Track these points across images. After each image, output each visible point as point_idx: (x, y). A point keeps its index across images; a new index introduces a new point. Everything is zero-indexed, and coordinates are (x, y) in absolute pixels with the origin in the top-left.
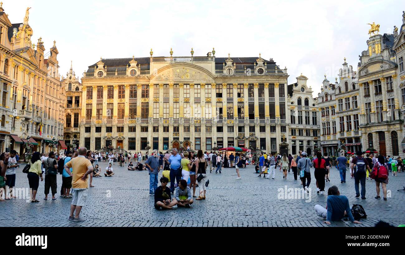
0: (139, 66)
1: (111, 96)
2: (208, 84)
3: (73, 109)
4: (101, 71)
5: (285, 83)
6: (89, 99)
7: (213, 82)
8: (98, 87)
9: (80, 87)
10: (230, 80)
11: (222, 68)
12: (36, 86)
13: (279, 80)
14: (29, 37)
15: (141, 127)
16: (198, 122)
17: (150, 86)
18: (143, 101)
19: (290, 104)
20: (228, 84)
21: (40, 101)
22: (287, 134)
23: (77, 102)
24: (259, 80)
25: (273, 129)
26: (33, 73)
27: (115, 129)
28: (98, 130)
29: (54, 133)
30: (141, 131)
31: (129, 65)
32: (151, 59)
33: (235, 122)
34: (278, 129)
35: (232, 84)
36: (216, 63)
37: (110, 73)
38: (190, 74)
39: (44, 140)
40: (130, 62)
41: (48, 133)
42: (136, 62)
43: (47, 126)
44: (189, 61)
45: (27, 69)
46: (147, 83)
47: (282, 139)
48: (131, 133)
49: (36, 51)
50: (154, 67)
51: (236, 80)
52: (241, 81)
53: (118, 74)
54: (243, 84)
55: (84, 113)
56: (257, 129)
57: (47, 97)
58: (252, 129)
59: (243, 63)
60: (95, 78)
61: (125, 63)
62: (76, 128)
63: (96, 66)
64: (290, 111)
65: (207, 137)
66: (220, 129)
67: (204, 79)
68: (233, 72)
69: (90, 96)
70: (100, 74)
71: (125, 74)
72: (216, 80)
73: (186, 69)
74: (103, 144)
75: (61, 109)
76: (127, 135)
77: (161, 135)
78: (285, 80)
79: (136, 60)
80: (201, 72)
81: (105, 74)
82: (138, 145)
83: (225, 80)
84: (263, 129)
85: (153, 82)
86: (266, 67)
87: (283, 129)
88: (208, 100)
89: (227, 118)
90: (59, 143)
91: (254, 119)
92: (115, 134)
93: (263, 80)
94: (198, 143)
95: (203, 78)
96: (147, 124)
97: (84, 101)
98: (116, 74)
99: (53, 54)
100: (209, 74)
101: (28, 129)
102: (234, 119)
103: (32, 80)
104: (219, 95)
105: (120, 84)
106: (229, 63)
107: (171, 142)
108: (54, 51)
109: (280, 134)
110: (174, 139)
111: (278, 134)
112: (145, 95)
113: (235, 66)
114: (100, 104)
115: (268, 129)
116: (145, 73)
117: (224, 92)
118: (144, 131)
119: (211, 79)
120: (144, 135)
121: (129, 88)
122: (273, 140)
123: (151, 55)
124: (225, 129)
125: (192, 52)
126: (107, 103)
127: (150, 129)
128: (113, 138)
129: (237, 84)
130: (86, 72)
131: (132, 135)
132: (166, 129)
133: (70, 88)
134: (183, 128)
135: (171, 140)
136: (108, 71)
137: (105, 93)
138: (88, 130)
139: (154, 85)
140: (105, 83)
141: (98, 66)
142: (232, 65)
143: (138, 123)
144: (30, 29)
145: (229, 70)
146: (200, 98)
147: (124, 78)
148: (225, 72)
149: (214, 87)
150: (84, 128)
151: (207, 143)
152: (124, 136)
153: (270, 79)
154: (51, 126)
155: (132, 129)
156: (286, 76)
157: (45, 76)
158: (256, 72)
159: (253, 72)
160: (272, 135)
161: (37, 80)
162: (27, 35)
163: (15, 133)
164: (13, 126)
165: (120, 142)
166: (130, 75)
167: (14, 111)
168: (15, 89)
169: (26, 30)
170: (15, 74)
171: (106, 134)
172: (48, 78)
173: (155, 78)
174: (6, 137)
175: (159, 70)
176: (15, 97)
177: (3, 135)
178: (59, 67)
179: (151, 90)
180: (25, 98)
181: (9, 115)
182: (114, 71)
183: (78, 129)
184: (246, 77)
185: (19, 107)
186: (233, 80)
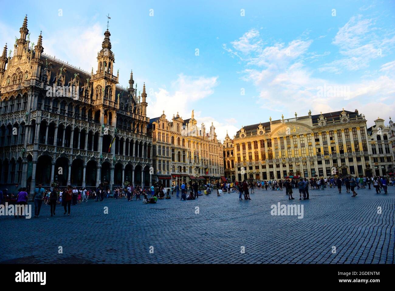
0: (264, 128)
1: (250, 148)
2: (309, 134)
3: (230, 158)
5: (365, 126)
6: (238, 151)
7: (312, 132)
8: (242, 143)
9: (233, 145)
10: (323, 129)
11: (317, 122)
12: (203, 149)
13: (360, 124)
15: (269, 165)
16: (305, 159)
18: (269, 149)
19: (370, 140)
20: (322, 132)
21: (206, 157)
22: (370, 162)
23: (232, 153)
24: (344, 126)
25: (359, 159)
26: (200, 143)
27: (254, 168)
29: (217, 173)
30: (269, 168)
31: (259, 128)
32: (271, 123)
33: (330, 157)
34: (363, 159)
35: (325, 132)
36: (312, 120)
37: (248, 134)
38: (296, 129)
39: (211, 177)
40: (258, 126)
41: (213, 173)
42: (262, 126)
43: (212, 170)
44: (295, 120)
45: (196, 141)
46: (270, 138)
47: (366, 166)
50: (273, 127)
51: (328, 129)
52: (331, 129)
53: (253, 134)
54: (333, 131)
55: (236, 160)
56: (347, 160)
57: (210, 153)
58: (343, 161)
59: (332, 117)
60: (240, 138)
61: (256, 127)
63: (240, 131)
64: (370, 145)
65: (312, 168)
66: (320, 163)
67: (306, 131)
68: (325, 124)
69: (238, 149)
70: (243, 135)
71: (257, 134)
72: (314, 130)
73: (293, 126)
74: (248, 177)
75: (220, 159)
76: (261, 170)
77: (281, 169)
78: (364, 124)
79: (262, 124)
80: (303, 127)
81: (245, 135)
82: (268, 176)
83: (320, 130)
84: (351, 160)
86: (349, 117)
87: (367, 159)
88: (310, 144)
89: (324, 155)
90: (221, 178)
91: (344, 153)
92: (254, 170)
93: (348, 126)
94: (306, 172)
96: (272, 163)
97: (236, 152)
98: (252, 135)
100: (308, 127)
101: (199, 172)
102: (329, 155)
103: (200, 146)
104: (317, 140)
105: (254, 140)
106: (322, 118)
107: (288, 173)
109: (364, 162)
110: (290, 171)
111: (363, 163)
112: (269, 145)
113: (326, 120)
114: (244, 153)
115: (355, 160)
116: (268, 132)
117: (320, 137)
118: (271, 168)
119: (310, 130)
120: (271, 170)
121: (260, 142)
122: (360, 167)
123: (271, 120)
124: (323, 162)
125: (296, 115)
126: (248, 152)
127: (274, 166)
128: (254, 173)
129: (328, 131)
130: (235, 135)
131: (264, 170)
132: (284, 166)
133: (227, 146)
134: (295, 164)
135: (288, 171)
137: (247, 147)
138: (239, 169)
139: (274, 138)
140: (246, 141)
142: (324, 119)
143: (267, 163)
144: (195, 121)
145: (322, 122)
146: (304, 144)
147: (256, 136)
148: (320, 124)
149: (313, 135)
150: (237, 168)
151: (312, 172)
153: (352, 125)
154: (214, 169)
155: (264, 167)
156: (365, 121)
157: (208, 143)
158: (342, 121)
159: (340, 122)
160: (358, 163)
161: (203, 146)
162: (194, 124)
163: (192, 175)
164: (191, 172)
165: (258, 175)
166: (259, 135)
167: (190, 164)
168: (190, 153)
169: (193, 121)
170: (189, 146)
171: (250, 171)
172: (210, 143)
173: (274, 134)
174: (187, 178)
175: (276, 129)
176: (190, 157)
177: (185, 176)
178: (217, 136)
179: (273, 142)
180: (196, 157)
181: (187, 167)
182: (250, 133)
183: (234, 169)
184: (335, 125)
185: (193, 161)
186: (325, 129)
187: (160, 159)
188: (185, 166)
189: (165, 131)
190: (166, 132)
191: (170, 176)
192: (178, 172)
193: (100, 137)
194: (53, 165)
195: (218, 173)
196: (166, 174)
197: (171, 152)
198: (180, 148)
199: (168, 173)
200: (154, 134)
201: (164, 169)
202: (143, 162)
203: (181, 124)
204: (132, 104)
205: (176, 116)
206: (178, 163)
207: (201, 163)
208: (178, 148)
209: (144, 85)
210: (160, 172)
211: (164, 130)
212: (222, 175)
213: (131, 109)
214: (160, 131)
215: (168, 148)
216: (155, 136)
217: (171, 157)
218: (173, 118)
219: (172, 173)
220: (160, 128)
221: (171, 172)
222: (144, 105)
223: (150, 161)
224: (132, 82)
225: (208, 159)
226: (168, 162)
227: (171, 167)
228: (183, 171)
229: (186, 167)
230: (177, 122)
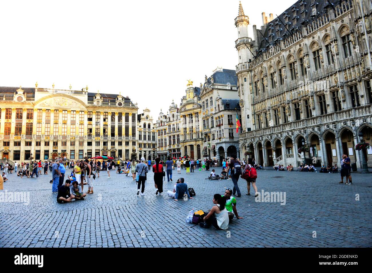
0: (26, 94)
2: (82, 111)
5: (136, 113)
7: (86, 110)
10: (98, 109)
11: (93, 100)
13: (132, 111)
15: (25, 142)
16: (74, 138)
17: (34, 110)
18: (28, 122)
19: (139, 127)
20: (96, 112)
22: (136, 147)
24: (119, 110)
25: (127, 143)
27: (1, 144)
30: (26, 145)
31: (17, 93)
32: (36, 90)
33: (101, 139)
34: (131, 144)
35: (100, 112)
36: (88, 97)
38: (68, 104)
40: (17, 90)
42: (23, 91)
44: (67, 93)
46: (32, 108)
47: (133, 150)
50: (38, 95)
51: (103, 109)
52: (106, 110)
53: (6, 99)
54: (107, 113)
56: (117, 144)
58: (113, 143)
59: (108, 98)
61: (12, 90)
64: (138, 132)
65: (80, 149)
66: (90, 144)
68: (100, 104)
71: (12, 99)
72: (88, 108)
73: (65, 99)
76: (12, 148)
77: (43, 148)
78: (136, 111)
79: (23, 89)
80: (77, 102)
82: (22, 156)
83: (95, 109)
84: (120, 144)
85: (37, 107)
86: (124, 102)
87: (134, 143)
88: (82, 122)
89: (95, 136)
91: (114, 137)
92: (2, 147)
93: (122, 110)
94: (73, 154)
95: (78, 107)
96: (30, 140)
100: (83, 104)
102: (101, 136)
104: (90, 119)
105: (8, 107)
106: (98, 97)
107: (51, 154)
109: (132, 147)
110: (53, 151)
111: (130, 147)
112: (30, 116)
113: (102, 100)
115: (124, 144)
116: (30, 100)
117: (94, 117)
118: (28, 145)
119: (84, 107)
120: (28, 148)
121: (15, 111)
122: (127, 151)
123: (36, 86)
124: (94, 143)
125: (70, 87)
127: (34, 144)
129: (103, 112)
131: (17, 148)
132: (47, 144)
134: (61, 143)
135: (51, 151)
139: (38, 109)
142: (100, 99)
143: (23, 139)
145: (98, 101)
146: (75, 121)
147: (11, 103)
148: (95, 103)
149: (87, 113)
151: (80, 154)
152: (10, 149)
153: (126, 110)
155: (17, 144)
156: (137, 108)
158: (117, 104)
159: (115, 104)
160: (127, 147)
165: (6, 154)
166: (16, 101)
173: (39, 104)
175: (43, 99)
179: (35, 114)
182: (3, 97)
184: (110, 107)
186: (100, 109)
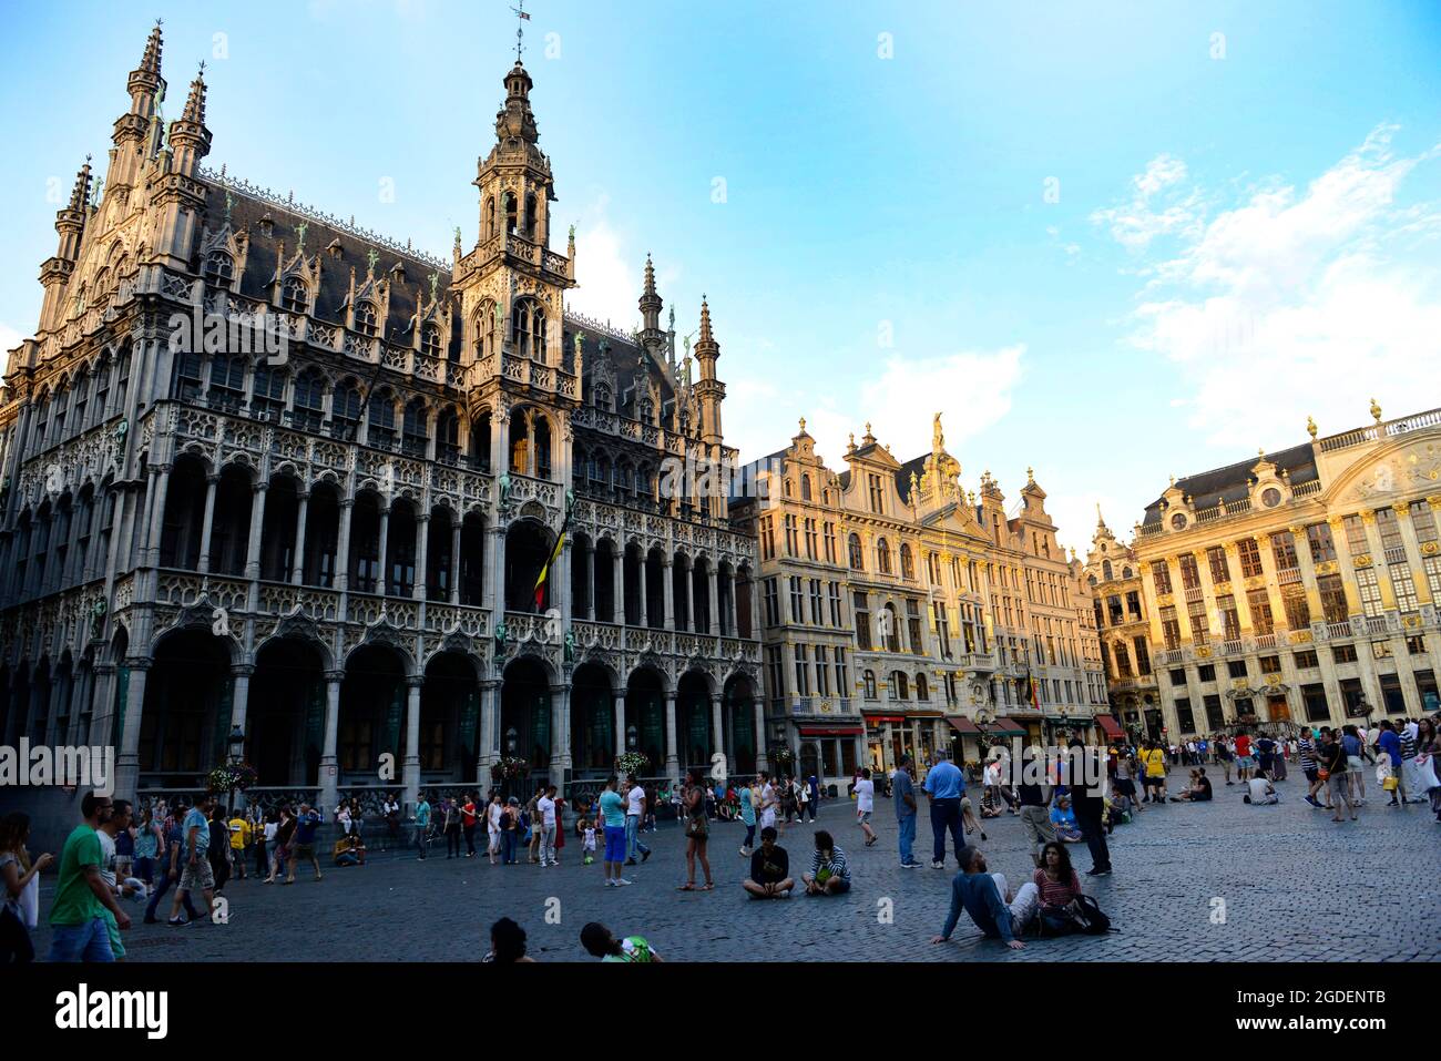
0: (1285, 475)
1: (1221, 574)
3: (1127, 628)
4: (1179, 514)
6: (1164, 593)
8: (1180, 556)
9: (1134, 567)
12: (998, 590)
14: (953, 480)
15: (1332, 648)
17: (1329, 524)
18: (1320, 572)
21: (1016, 625)
23: (1135, 606)
26: (981, 561)
27: (1253, 667)
28: (1207, 673)
29: (1075, 699)
30: (1337, 662)
31: (1255, 480)
32: (1317, 447)
37: (1205, 512)
39: (1048, 720)
40: (1253, 471)
41: (1058, 699)
42: (1273, 465)
43: (1050, 684)
45: (963, 555)
46: (1319, 518)
48: (1306, 670)
49: (980, 508)
50: (1329, 467)
53: (1229, 510)
55: (1157, 634)
57: (1036, 609)
60: (1167, 534)
61: (1240, 475)
62: (1146, 677)
63: (1164, 502)
69: (1164, 585)
70: (1179, 520)
71: (1248, 505)
74: (1228, 711)
75: (1084, 633)
76: (1293, 678)
77: (1404, 665)
79: (1270, 459)
81: (1191, 519)
82: (1335, 702)
85: (1335, 510)
90: (1097, 723)
92: (1256, 678)
96: (1345, 639)
97: (1151, 600)
98: (1223, 511)
99: (1032, 501)
101: (993, 698)
103: (983, 577)
105: (1241, 536)
108: (1033, 493)
112: (1322, 550)
114: (1195, 602)
116: (1307, 490)
118: (1345, 661)
120: (1348, 671)
121: (1268, 542)
123: (1313, 434)
126: (1214, 595)
127: (1363, 651)
128: (1255, 693)
130: (1141, 524)
131: (1308, 676)
132: (1416, 647)
133: (1108, 573)
136: (1197, 509)
137: (1204, 570)
138: (1178, 677)
139: (1344, 517)
140: (1198, 543)
141: (1168, 500)
143: (1321, 639)
144: (950, 461)
147: (1246, 518)
150: (1168, 674)
152: (1286, 682)
154: (1062, 683)
155: (1307, 659)
157: (1018, 562)
161: (997, 574)
162: (946, 476)
163: (959, 712)
164: (952, 696)
165: (1277, 700)
166: (1262, 507)
167: (947, 660)
168: (940, 608)
169: (943, 465)
170: (934, 574)
171: (1233, 683)
172: (1028, 562)
173: (1341, 496)
174: (936, 726)
175: (1349, 474)
176: (942, 625)
177: (928, 720)
178: (1057, 529)
179: (1339, 536)
180: (971, 625)
181: (934, 673)
182: (1217, 505)
183: (1152, 678)
185: (958, 648)
187: (802, 638)
188: (923, 669)
189: (815, 508)
190: (820, 513)
191: (855, 722)
192: (892, 700)
193: (493, 533)
194: (243, 675)
195: (1081, 700)
196: (836, 710)
197: (852, 605)
198: (892, 588)
199: (845, 706)
200: (764, 528)
201: (823, 689)
202: (717, 654)
203: (888, 479)
204: (651, 388)
205: (863, 441)
206: (888, 659)
207: (995, 651)
208: (882, 589)
209: (705, 305)
210: (807, 704)
211: (811, 503)
212: (1100, 710)
213: (650, 410)
214: (792, 510)
215: (834, 587)
216: (771, 532)
217: (854, 628)
218: (847, 452)
219: (863, 705)
220: (792, 497)
221: (858, 703)
222: (708, 392)
223: (750, 646)
224: (651, 303)
225: (1028, 634)
226: (840, 653)
227: (855, 677)
228: (913, 694)
229: (928, 675)
230: (866, 467)
